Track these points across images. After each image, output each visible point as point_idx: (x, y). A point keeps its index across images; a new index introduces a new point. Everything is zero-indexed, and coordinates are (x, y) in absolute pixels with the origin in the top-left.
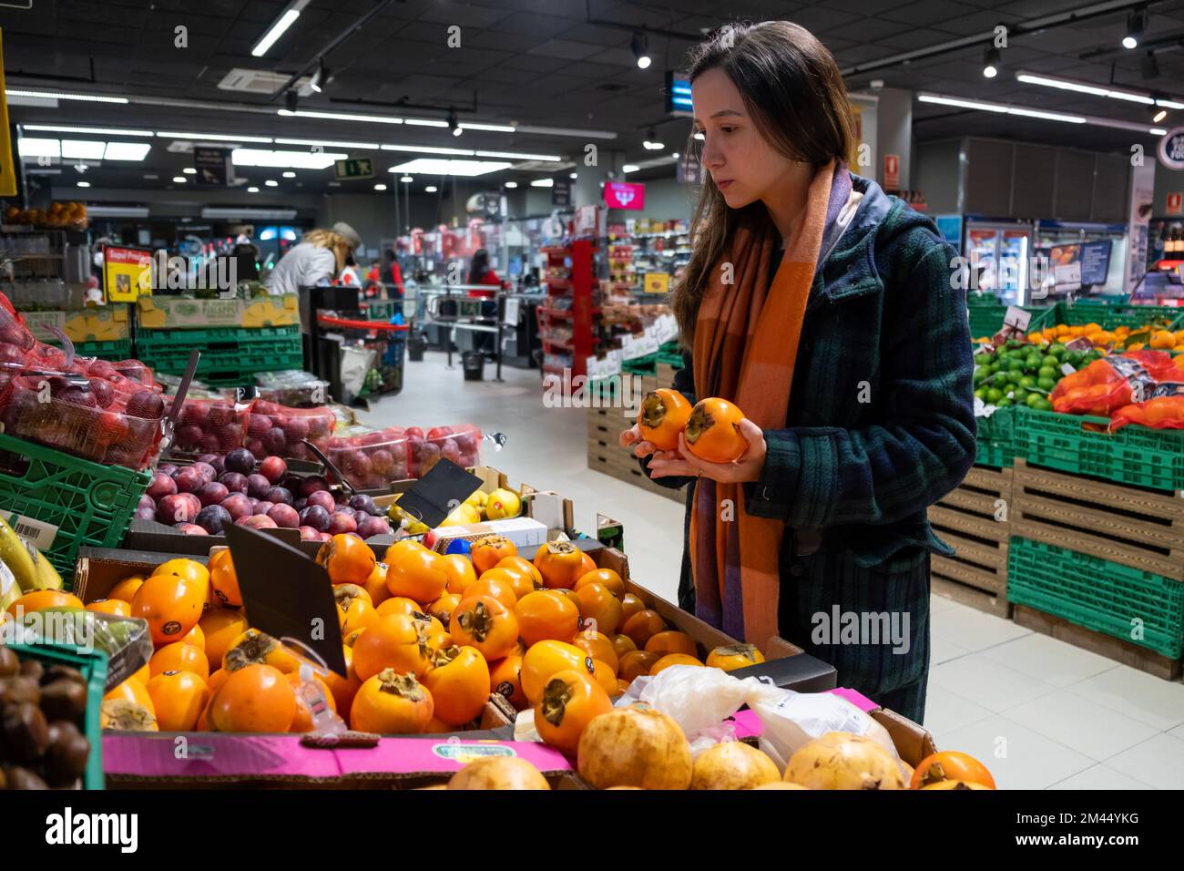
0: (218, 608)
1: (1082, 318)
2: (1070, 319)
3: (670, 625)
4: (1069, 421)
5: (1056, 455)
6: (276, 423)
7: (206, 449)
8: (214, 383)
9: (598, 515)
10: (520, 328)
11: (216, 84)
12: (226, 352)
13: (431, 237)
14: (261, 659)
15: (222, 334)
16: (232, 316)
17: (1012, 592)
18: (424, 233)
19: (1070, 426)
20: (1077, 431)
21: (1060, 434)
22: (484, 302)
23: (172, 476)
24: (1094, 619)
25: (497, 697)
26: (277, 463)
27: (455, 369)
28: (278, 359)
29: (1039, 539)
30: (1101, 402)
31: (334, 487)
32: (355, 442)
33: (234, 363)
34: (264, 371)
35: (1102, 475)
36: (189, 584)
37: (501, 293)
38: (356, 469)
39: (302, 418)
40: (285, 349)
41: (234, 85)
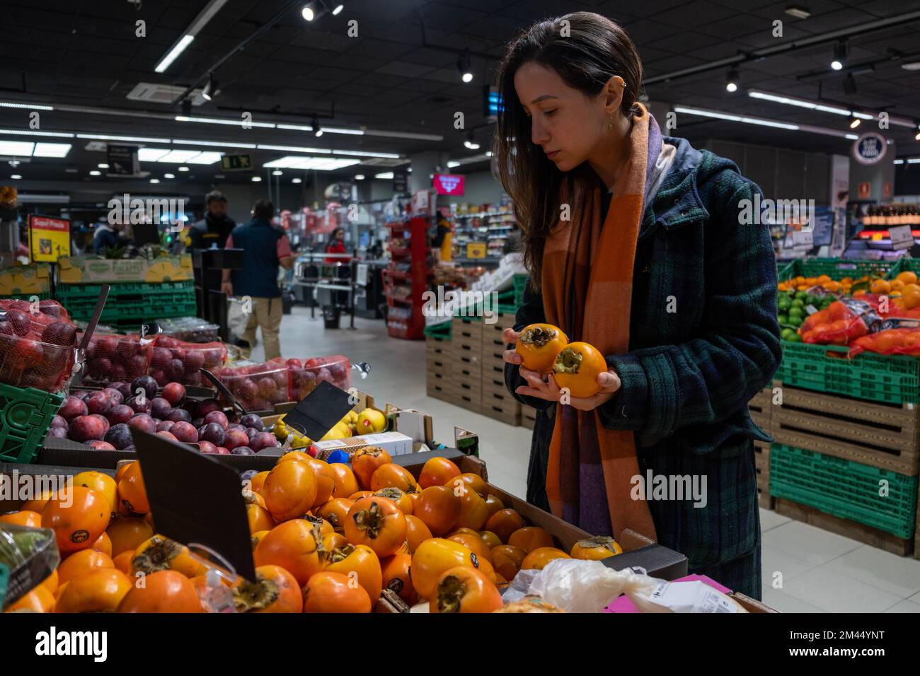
0: (125, 516)
1: (815, 271)
2: (805, 273)
3: (528, 522)
4: (816, 350)
5: (806, 378)
6: (176, 355)
7: (114, 377)
8: (122, 329)
9: (456, 428)
10: (368, 287)
11: (126, 94)
12: (131, 303)
13: (297, 217)
14: (166, 564)
15: (129, 288)
16: (138, 273)
17: (774, 488)
18: (291, 214)
19: (817, 354)
20: (823, 358)
21: (810, 360)
22: (340, 267)
23: (84, 400)
24: (841, 508)
25: (389, 592)
26: (177, 388)
27: (316, 320)
28: (176, 308)
29: (795, 445)
30: (842, 335)
31: (226, 409)
32: (243, 371)
33: (139, 311)
34: (164, 318)
35: (844, 392)
36: (97, 494)
37: (354, 259)
38: (244, 393)
39: (198, 352)
40: (182, 299)
41: (141, 95)
